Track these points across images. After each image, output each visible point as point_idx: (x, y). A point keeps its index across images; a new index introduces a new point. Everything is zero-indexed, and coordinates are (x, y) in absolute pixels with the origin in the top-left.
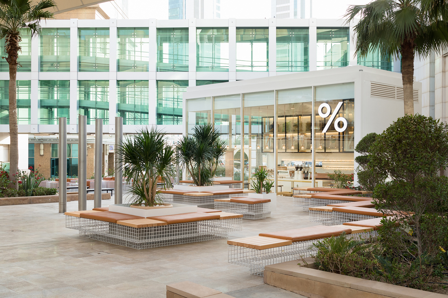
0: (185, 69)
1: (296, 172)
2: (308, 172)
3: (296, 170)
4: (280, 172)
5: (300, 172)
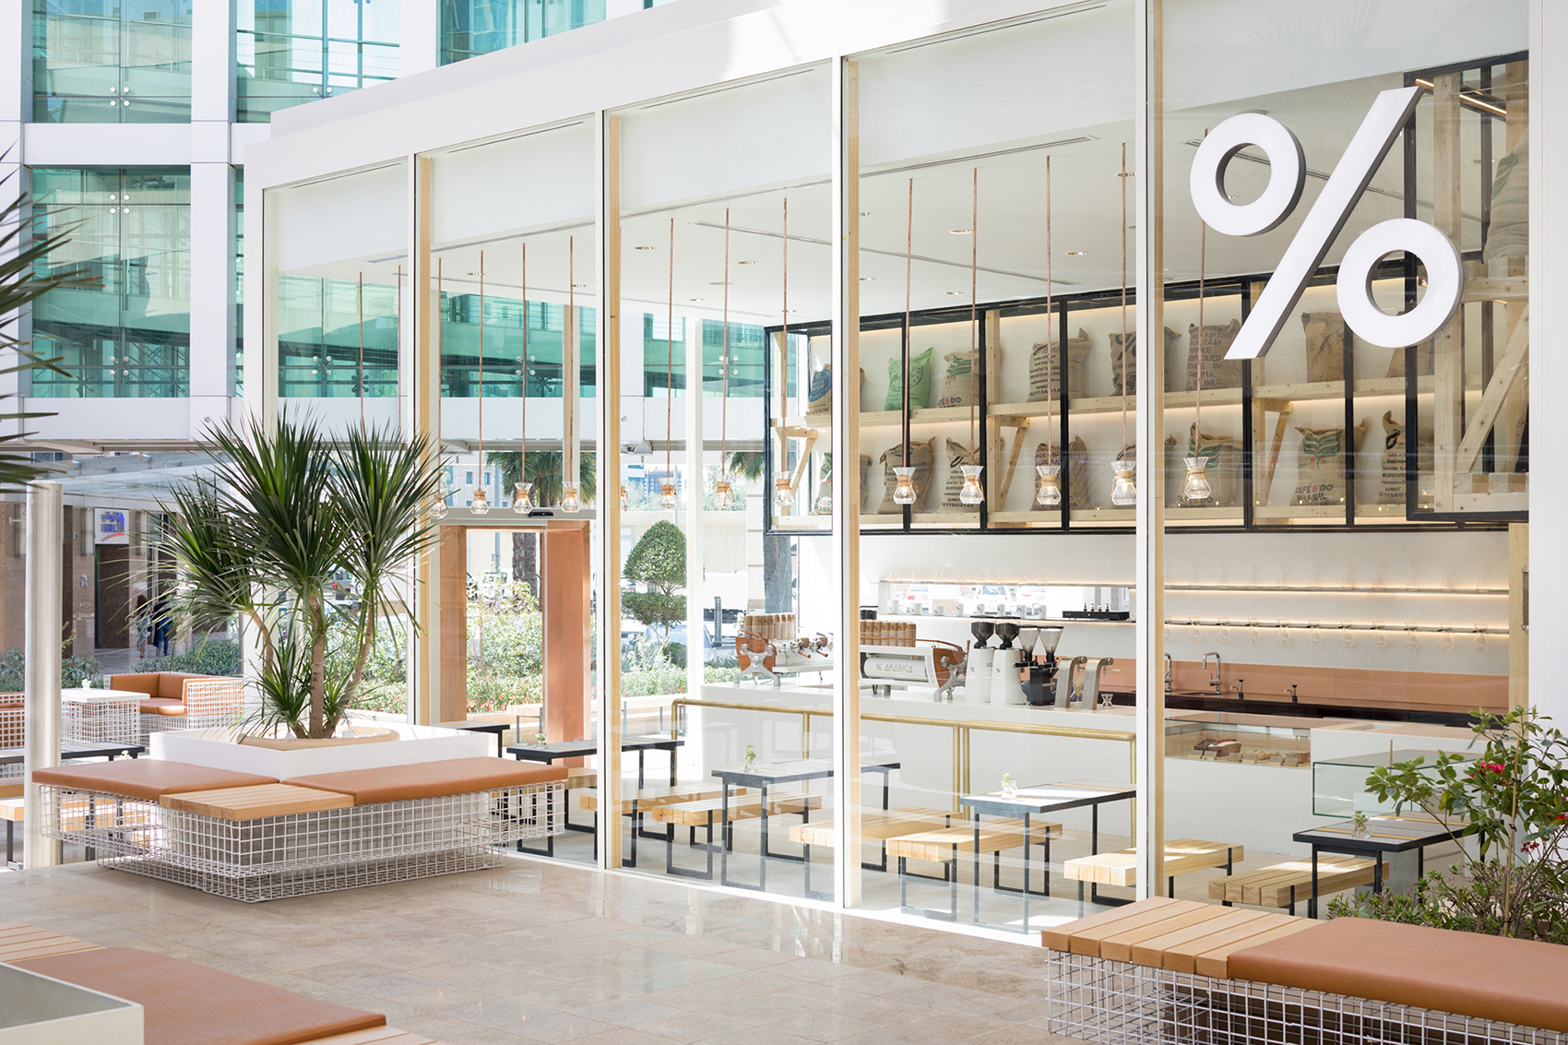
1: (975, 657)
2: (1051, 656)
3: (977, 647)
4: (872, 655)
5: (1004, 659)
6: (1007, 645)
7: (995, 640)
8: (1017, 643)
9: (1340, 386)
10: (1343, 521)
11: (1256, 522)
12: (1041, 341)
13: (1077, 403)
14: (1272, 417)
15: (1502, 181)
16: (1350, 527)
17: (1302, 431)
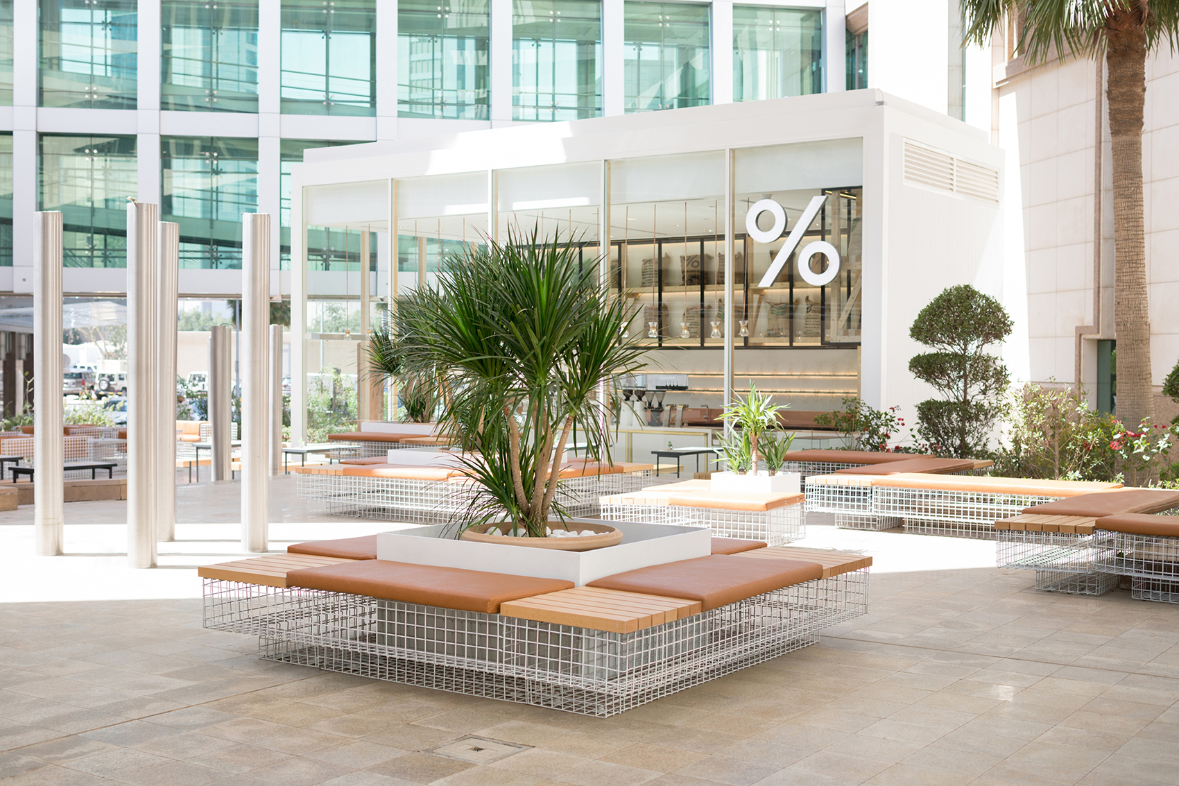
0: (250, 103)
1: (625, 405)
2: (660, 404)
3: (626, 400)
5: (638, 406)
6: (640, 399)
7: (634, 397)
8: (644, 398)
9: (787, 284)
10: (788, 344)
11: (749, 345)
12: (648, 258)
13: (665, 288)
14: (756, 297)
15: (854, 227)
16: (791, 347)
17: (769, 303)
